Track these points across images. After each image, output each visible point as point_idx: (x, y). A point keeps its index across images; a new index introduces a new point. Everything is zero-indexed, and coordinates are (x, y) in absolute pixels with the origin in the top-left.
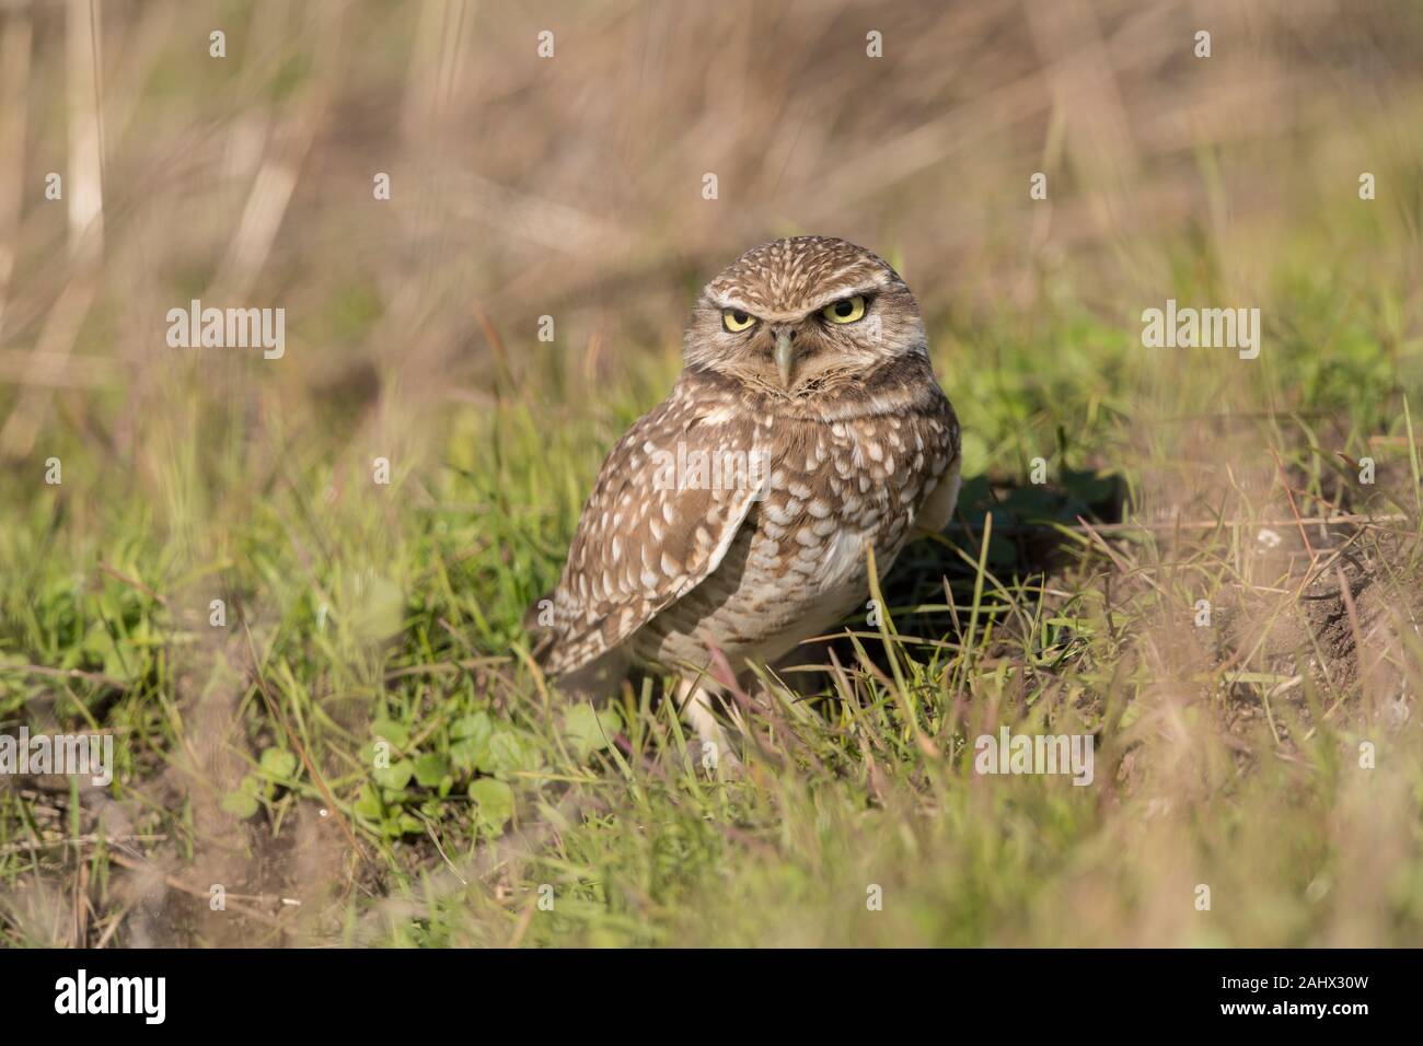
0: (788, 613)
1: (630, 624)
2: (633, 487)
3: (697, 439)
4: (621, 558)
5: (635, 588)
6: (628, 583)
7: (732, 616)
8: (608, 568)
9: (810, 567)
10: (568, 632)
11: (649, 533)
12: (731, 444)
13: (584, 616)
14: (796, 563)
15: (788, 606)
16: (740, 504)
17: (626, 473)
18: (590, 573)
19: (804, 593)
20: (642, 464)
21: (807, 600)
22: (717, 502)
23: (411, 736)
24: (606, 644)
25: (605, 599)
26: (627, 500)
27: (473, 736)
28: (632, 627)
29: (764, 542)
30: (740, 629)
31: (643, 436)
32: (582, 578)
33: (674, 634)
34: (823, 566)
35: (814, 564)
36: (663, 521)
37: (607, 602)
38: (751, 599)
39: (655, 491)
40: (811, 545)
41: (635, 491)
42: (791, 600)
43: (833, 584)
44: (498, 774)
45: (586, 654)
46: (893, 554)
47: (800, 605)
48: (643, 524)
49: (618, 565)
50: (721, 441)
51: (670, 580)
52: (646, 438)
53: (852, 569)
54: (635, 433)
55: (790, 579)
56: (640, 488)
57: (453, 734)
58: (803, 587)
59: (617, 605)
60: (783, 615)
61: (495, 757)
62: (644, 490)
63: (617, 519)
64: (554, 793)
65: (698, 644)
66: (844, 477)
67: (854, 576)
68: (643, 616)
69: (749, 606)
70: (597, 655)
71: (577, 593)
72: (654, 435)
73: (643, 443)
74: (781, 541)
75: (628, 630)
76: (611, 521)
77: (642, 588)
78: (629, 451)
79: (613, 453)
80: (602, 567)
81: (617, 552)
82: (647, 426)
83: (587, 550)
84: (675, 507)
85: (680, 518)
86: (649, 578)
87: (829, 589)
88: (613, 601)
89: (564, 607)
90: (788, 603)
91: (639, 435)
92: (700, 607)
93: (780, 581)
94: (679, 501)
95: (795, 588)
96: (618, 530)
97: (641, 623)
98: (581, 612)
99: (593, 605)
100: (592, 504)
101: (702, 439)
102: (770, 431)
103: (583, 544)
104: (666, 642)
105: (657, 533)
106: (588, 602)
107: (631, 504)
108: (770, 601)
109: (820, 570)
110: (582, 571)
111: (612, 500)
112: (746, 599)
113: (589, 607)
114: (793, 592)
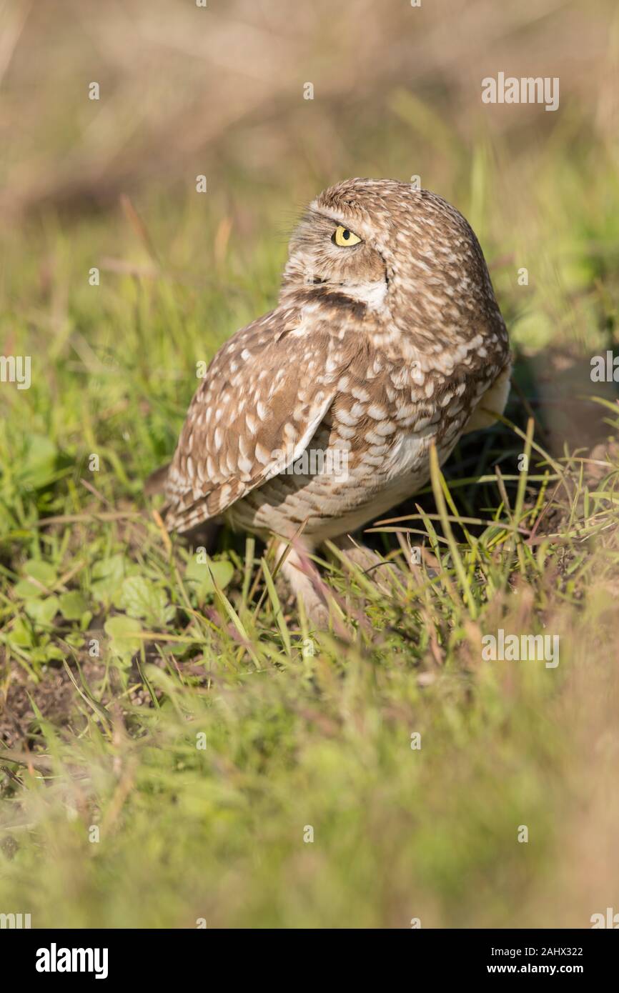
0: (361, 496)
1: (228, 498)
2: (231, 387)
3: (286, 349)
4: (222, 447)
5: (234, 472)
6: (227, 467)
7: (314, 497)
8: (211, 454)
9: (379, 461)
10: (178, 504)
11: (245, 427)
12: (313, 355)
13: (191, 493)
14: (366, 457)
15: (361, 491)
16: (320, 404)
17: (226, 375)
18: (196, 458)
19: (374, 481)
20: (240, 368)
21: (377, 486)
22: (302, 402)
23: (59, 575)
24: (209, 513)
25: (208, 480)
26: (227, 398)
27: (111, 576)
28: (230, 500)
29: (338, 440)
30: (321, 507)
31: (241, 345)
32: (190, 461)
33: (266, 508)
34: (391, 459)
35: (382, 458)
36: (257, 418)
37: (211, 483)
38: (330, 485)
39: (250, 392)
40: (378, 444)
41: (234, 391)
42: (363, 486)
43: (399, 474)
44: (130, 612)
45: (193, 519)
46: (449, 449)
47: (370, 490)
48: (240, 420)
49: (219, 453)
50: (306, 350)
51: (262, 466)
52: (243, 347)
53: (415, 463)
54: (235, 342)
55: (362, 470)
56: (238, 389)
57: (94, 574)
58: (373, 476)
59: (218, 485)
60: (357, 497)
61: (127, 596)
62: (242, 391)
63: (219, 414)
64: (176, 627)
65: (286, 518)
66: (398, 387)
67: (416, 467)
68: (238, 492)
69: (328, 490)
70: (202, 520)
71: (185, 474)
72: (252, 345)
73: (242, 350)
74: (352, 440)
75: (227, 503)
76: (213, 415)
77: (239, 473)
78: (229, 356)
79: (217, 358)
80: (206, 454)
81: (219, 441)
82: (245, 336)
83: (194, 437)
84: (267, 406)
85: (271, 416)
86: (245, 464)
87: (395, 477)
88: (215, 482)
89: (175, 483)
90: (361, 488)
91: (238, 343)
92: (286, 488)
93: (353, 471)
94: (270, 401)
95: (367, 477)
96: (220, 424)
97: (237, 498)
98: (188, 489)
99: (199, 484)
100: (198, 400)
101: (290, 348)
102: (342, 342)
103: (191, 433)
104: (258, 514)
105: (252, 427)
106: (194, 482)
107: (230, 402)
108: (345, 487)
109: (388, 462)
110: (189, 455)
111: (214, 398)
112: (325, 484)
113: (195, 487)
114: (365, 480)
